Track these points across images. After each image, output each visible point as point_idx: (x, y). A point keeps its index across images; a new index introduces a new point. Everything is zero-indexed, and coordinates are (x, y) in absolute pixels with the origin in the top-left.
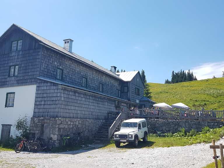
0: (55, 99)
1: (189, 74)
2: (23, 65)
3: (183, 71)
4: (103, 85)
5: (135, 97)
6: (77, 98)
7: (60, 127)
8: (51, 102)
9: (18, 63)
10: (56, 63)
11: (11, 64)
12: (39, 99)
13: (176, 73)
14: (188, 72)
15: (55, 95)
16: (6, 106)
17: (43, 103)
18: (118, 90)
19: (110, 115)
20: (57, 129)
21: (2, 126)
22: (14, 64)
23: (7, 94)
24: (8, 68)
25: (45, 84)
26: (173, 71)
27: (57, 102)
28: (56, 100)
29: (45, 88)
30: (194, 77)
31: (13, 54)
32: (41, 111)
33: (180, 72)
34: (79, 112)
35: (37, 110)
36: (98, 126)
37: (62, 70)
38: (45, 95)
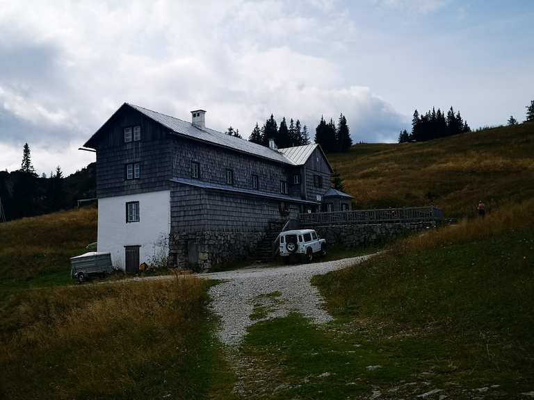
0: (198, 208)
1: (451, 115)
2: (146, 163)
3: (439, 111)
4: (257, 176)
5: (314, 191)
6: (225, 204)
7: (210, 243)
8: (193, 212)
9: (138, 160)
10: (189, 156)
11: (128, 161)
12: (176, 209)
13: (422, 116)
14: (449, 113)
15: (198, 202)
16: (127, 221)
17: (182, 214)
18: (284, 182)
19: (272, 224)
20: (207, 246)
21: (125, 248)
22: (132, 161)
23: (127, 204)
24: (123, 167)
25: (182, 189)
26: (416, 111)
27: (202, 212)
28: (200, 210)
29: (183, 194)
30: (464, 123)
31: (129, 147)
32: (181, 224)
33: (432, 112)
34: (229, 223)
35: (174, 224)
36: (256, 242)
37: (199, 164)
38: (184, 204)
